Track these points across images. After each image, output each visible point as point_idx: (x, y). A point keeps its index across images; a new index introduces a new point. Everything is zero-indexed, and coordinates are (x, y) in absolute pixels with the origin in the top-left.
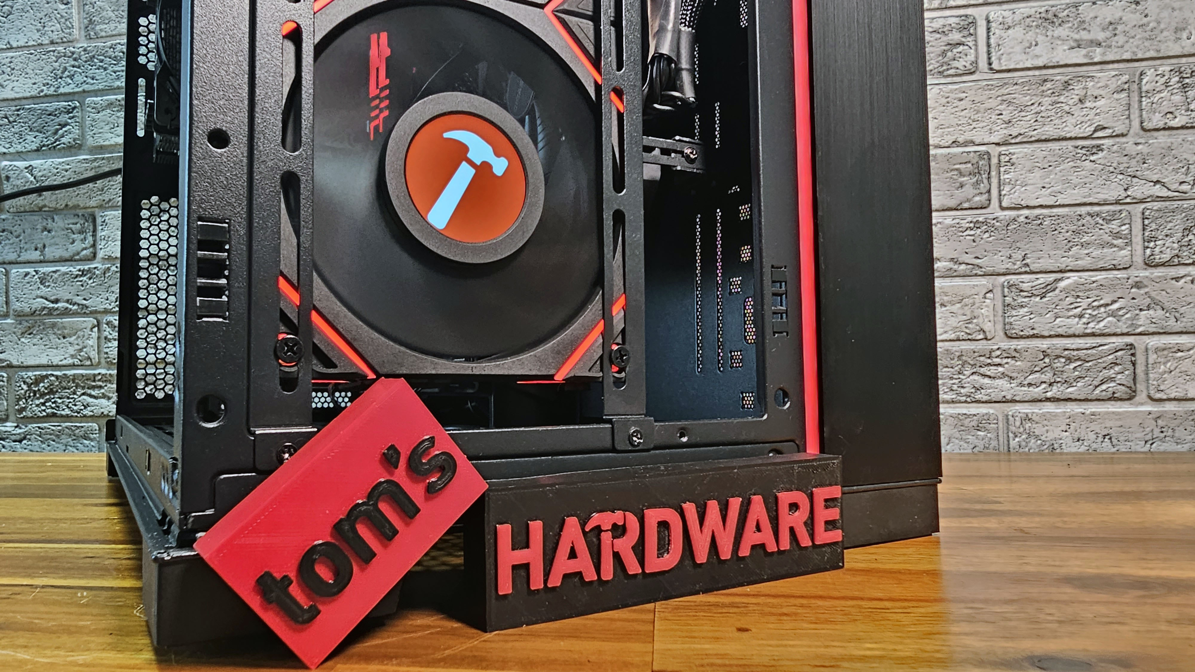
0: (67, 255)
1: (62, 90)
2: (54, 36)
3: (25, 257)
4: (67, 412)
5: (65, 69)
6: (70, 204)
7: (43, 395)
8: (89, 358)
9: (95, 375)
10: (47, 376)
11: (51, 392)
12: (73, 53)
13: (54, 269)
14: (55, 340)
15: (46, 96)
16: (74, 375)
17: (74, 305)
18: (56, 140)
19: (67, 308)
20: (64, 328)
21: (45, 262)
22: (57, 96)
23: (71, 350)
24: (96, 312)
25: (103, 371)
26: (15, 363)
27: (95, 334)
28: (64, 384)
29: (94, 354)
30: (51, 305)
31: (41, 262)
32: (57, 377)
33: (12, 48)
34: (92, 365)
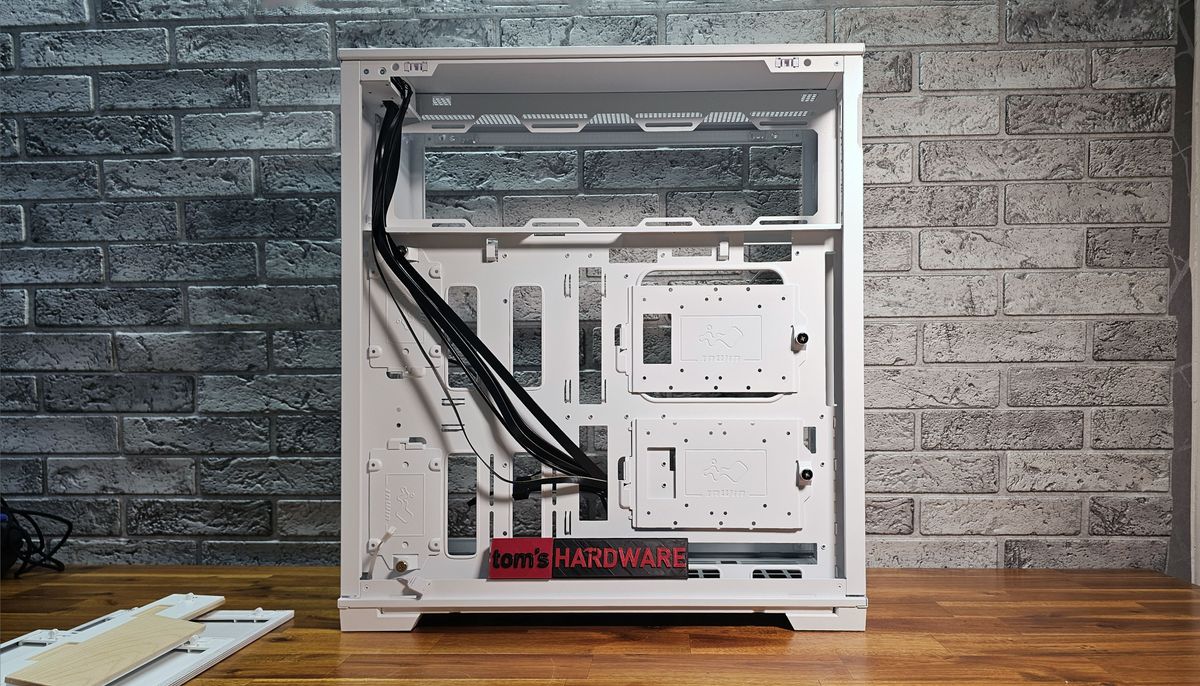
0: (171, 409)
1: (167, 278)
2: (161, 235)
3: (136, 407)
4: (170, 531)
5: (170, 261)
6: (175, 368)
7: (150, 517)
8: (188, 489)
9: (193, 503)
10: (154, 502)
11: (158, 514)
12: (177, 249)
13: (160, 418)
14: (160, 475)
15: (154, 281)
16: (176, 502)
17: (176, 447)
18: (163, 318)
19: (170, 450)
20: (169, 465)
21: (152, 412)
22: (163, 282)
23: (173, 483)
24: (194, 454)
25: (200, 500)
26: (127, 491)
27: (193, 471)
28: (167, 509)
29: (192, 487)
30: (158, 447)
31: (148, 412)
32: (161, 503)
33: (123, 240)
34: (190, 494)
